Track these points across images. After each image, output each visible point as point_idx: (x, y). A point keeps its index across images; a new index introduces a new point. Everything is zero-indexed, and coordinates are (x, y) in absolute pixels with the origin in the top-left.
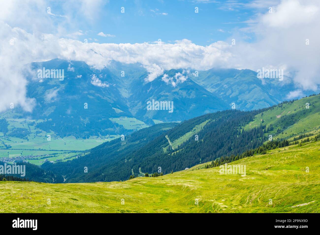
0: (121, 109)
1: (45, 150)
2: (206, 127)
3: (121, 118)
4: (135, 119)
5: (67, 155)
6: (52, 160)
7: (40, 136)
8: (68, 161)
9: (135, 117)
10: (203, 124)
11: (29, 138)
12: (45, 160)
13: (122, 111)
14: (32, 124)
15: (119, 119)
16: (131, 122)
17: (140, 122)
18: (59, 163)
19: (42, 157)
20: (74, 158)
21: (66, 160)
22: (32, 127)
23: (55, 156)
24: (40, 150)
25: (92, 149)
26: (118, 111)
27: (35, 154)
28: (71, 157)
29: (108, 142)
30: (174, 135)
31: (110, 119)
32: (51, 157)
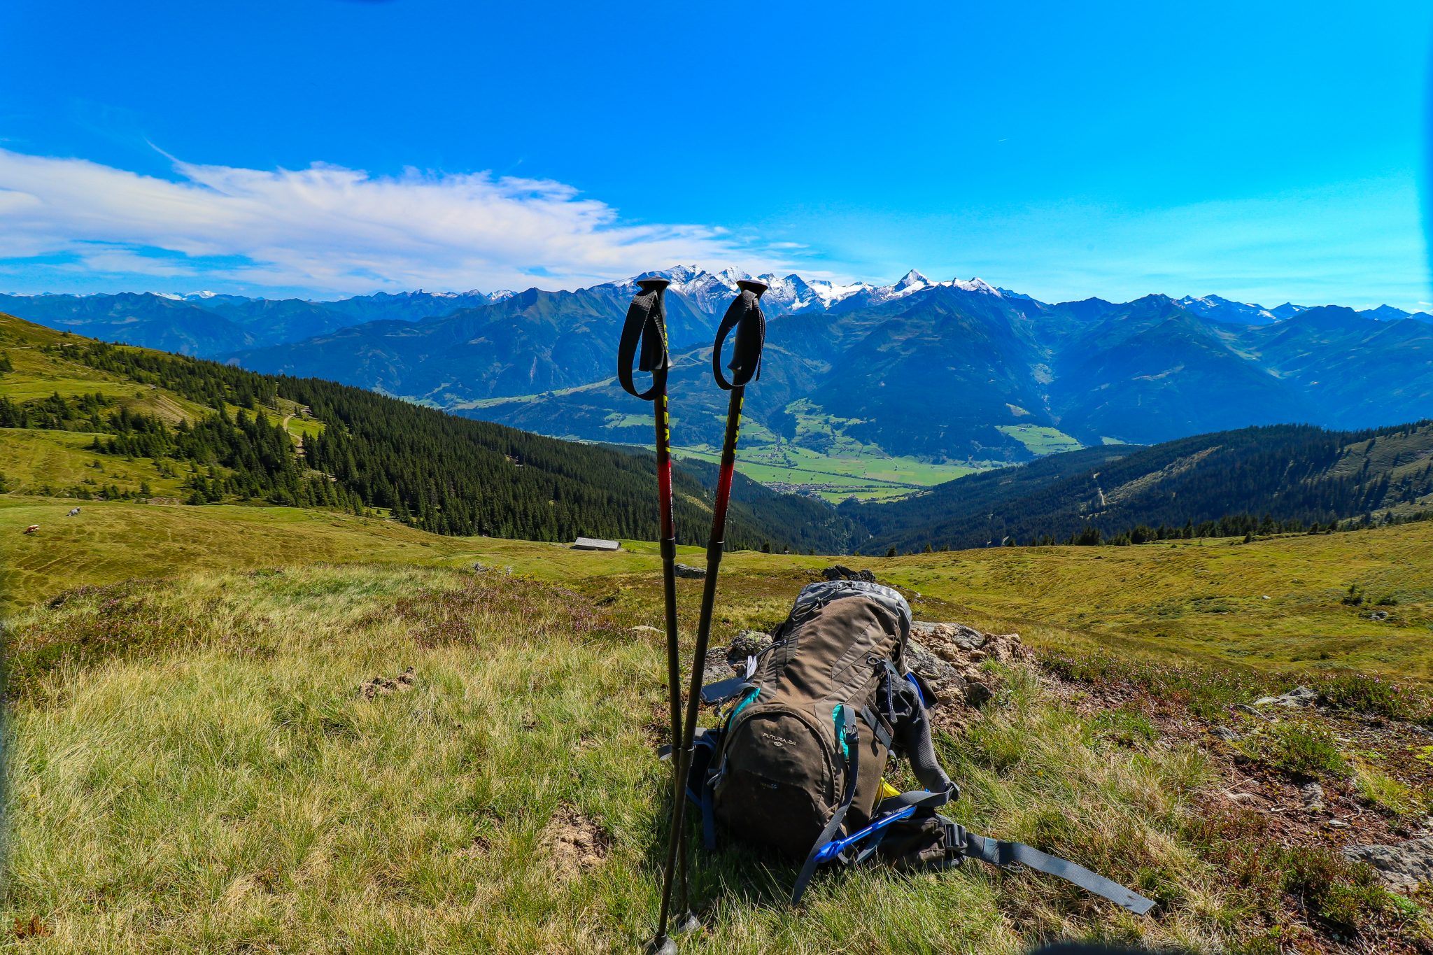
0: (1025, 408)
1: (855, 477)
2: (1202, 465)
3: (1023, 426)
4: (1056, 432)
5: (893, 493)
6: (862, 498)
7: (852, 450)
8: (888, 503)
9: (1057, 428)
10: (1204, 454)
11: (830, 451)
12: (850, 495)
13: (1027, 413)
14: (837, 426)
15: (1017, 428)
16: (1045, 436)
17: (1067, 439)
18: (871, 505)
19: (846, 490)
20: (902, 498)
21: (885, 502)
22: (838, 433)
23: (869, 491)
24: (847, 475)
25: (941, 486)
26: (1021, 411)
27: (835, 482)
28: (897, 495)
29: (975, 475)
30: (1112, 477)
31: (998, 427)
32: (863, 491)
